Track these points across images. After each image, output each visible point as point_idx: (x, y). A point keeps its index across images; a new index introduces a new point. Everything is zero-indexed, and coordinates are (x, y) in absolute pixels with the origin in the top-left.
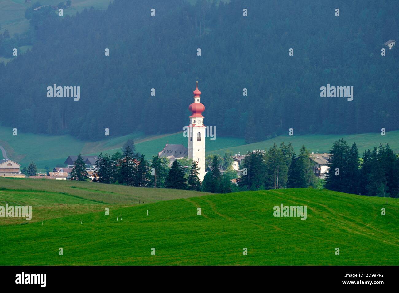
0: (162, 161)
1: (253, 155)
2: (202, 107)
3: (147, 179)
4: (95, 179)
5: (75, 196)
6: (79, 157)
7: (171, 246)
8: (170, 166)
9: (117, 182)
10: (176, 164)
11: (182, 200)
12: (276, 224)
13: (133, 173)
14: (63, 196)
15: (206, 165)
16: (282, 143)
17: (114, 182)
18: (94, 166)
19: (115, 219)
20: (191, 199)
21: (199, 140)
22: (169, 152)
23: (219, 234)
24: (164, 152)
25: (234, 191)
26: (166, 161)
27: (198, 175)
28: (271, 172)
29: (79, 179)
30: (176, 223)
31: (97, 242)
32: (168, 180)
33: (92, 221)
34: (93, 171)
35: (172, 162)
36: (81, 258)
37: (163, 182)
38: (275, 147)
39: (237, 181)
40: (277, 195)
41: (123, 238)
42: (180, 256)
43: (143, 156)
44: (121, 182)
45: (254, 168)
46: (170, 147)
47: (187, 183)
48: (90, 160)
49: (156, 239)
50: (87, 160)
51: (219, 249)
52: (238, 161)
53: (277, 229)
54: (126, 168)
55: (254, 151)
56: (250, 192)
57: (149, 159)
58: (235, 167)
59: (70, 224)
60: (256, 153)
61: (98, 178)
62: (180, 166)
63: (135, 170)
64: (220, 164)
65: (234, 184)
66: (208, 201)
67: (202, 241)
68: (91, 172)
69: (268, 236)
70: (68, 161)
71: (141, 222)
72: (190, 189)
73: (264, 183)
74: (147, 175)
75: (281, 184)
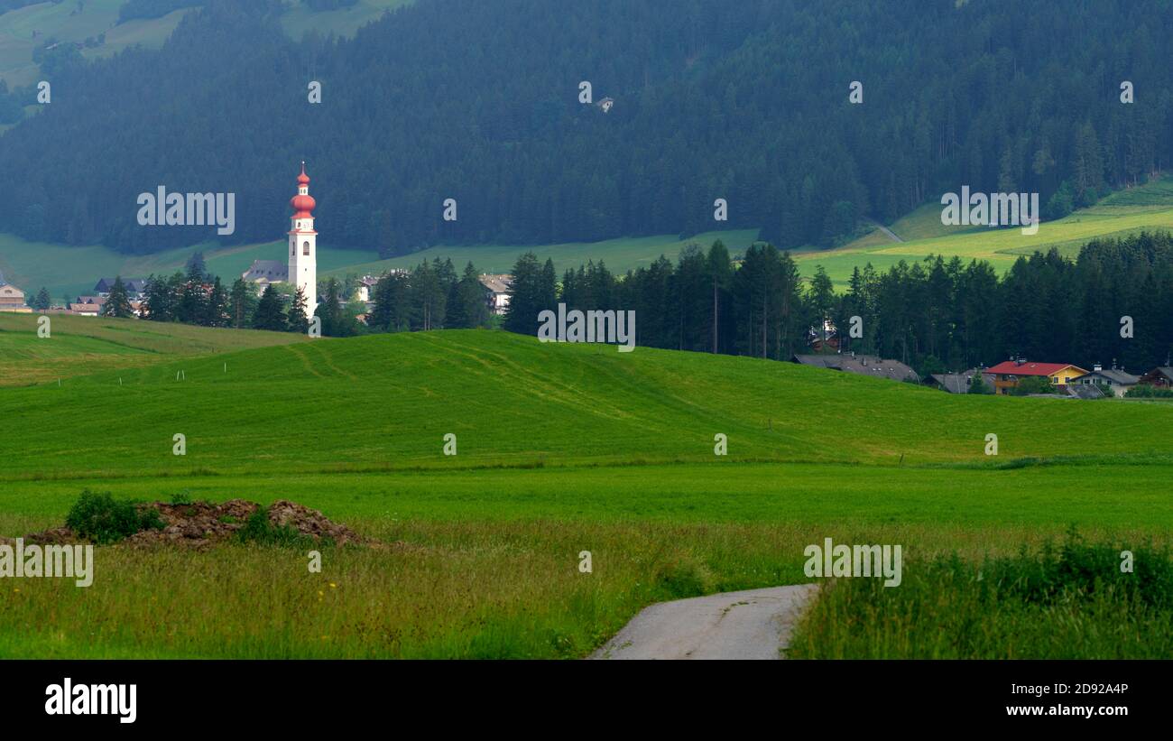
0: (248, 286)
1: (391, 278)
2: (311, 202)
3: (224, 314)
4: (142, 314)
5: (111, 342)
6: (118, 280)
7: (263, 421)
8: (260, 294)
9: (177, 318)
10: (270, 291)
11: (281, 348)
12: (427, 386)
13: (202, 305)
14: (93, 341)
15: (318, 293)
16: (436, 257)
17: (173, 320)
18: (141, 295)
19: (175, 377)
20: (293, 346)
21: (306, 253)
22: (260, 273)
23: (338, 401)
24: (252, 272)
25: (361, 334)
26: (254, 287)
27: (305, 309)
28: (418, 304)
29: (117, 315)
30: (269, 384)
31: (145, 413)
32: (257, 316)
33: (137, 380)
34: (139, 302)
35: (264, 289)
36: (120, 438)
37: (250, 320)
38: (425, 264)
39: (365, 319)
40: (428, 340)
41: (187, 407)
42: (276, 436)
43: (218, 279)
44: (183, 320)
45: (393, 298)
46: (261, 264)
47: (287, 320)
48: (135, 284)
49: (238, 409)
50: (131, 284)
51: (337, 425)
52: (368, 286)
53: (429, 393)
54: (192, 298)
55: (393, 271)
56: (387, 335)
57: (228, 283)
58: (363, 295)
59: (102, 385)
60: (396, 273)
61: (147, 313)
62: (275, 294)
63: (205, 301)
64: (338, 291)
65: (361, 323)
66: (320, 350)
67: (311, 413)
68: (136, 303)
69: (414, 405)
70: (101, 286)
71: (215, 382)
72: (292, 330)
73: (407, 321)
74: (225, 309)
75: (435, 322)
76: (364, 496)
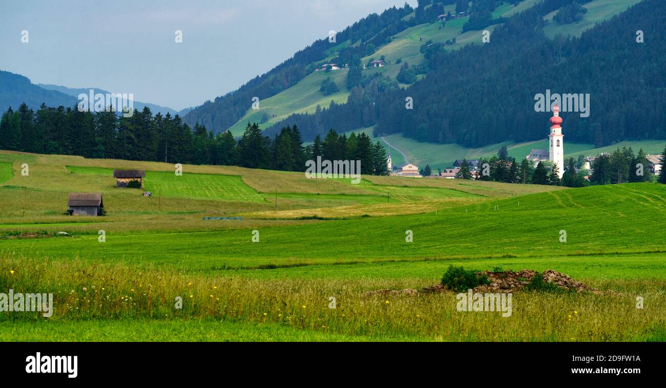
0: (529, 162)
1: (601, 157)
2: (560, 120)
3: (518, 177)
4: (477, 177)
5: (462, 192)
6: (464, 160)
7: (538, 230)
8: (535, 166)
9: (494, 179)
10: (540, 165)
11: (546, 193)
12: (620, 211)
13: (506, 172)
14: (453, 191)
15: (564, 165)
16: (623, 147)
17: (492, 180)
18: (476, 168)
19: (493, 209)
20: (553, 192)
21: (558, 146)
22: (535, 155)
23: (576, 220)
24: (531, 155)
25: (587, 186)
26: (532, 163)
27: (558, 174)
28: (616, 171)
29: (464, 178)
30: (541, 211)
31: (479, 227)
32: (534, 178)
33: (475, 210)
34: (475, 171)
35: (537, 164)
36: (467, 239)
37: (530, 179)
38: (618, 150)
39: (589, 178)
40: (621, 188)
41: (500, 224)
42: (545, 237)
43: (514, 159)
44: (497, 180)
45: (602, 167)
46: (534, 151)
47: (549, 179)
48: (472, 162)
49: (526, 224)
50: (471, 163)
51: (576, 231)
52: (590, 162)
53: (621, 215)
54: (501, 169)
55: (602, 154)
56: (600, 186)
57: (519, 161)
58: (587, 166)
59: (458, 213)
60: (604, 155)
61: (479, 177)
62: (543, 166)
63: (508, 170)
64: (575, 165)
65: (587, 180)
66: (566, 194)
67: (562, 225)
68: (474, 172)
69: (614, 221)
70: (456, 164)
71: (514, 211)
72: (552, 184)
73: (610, 179)
74: (518, 174)
75: (624, 180)
76: (590, 268)
